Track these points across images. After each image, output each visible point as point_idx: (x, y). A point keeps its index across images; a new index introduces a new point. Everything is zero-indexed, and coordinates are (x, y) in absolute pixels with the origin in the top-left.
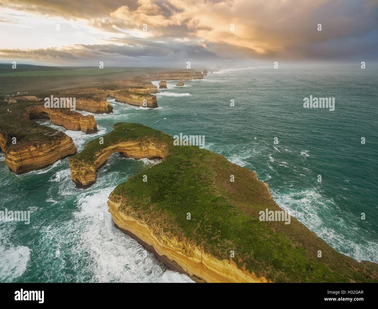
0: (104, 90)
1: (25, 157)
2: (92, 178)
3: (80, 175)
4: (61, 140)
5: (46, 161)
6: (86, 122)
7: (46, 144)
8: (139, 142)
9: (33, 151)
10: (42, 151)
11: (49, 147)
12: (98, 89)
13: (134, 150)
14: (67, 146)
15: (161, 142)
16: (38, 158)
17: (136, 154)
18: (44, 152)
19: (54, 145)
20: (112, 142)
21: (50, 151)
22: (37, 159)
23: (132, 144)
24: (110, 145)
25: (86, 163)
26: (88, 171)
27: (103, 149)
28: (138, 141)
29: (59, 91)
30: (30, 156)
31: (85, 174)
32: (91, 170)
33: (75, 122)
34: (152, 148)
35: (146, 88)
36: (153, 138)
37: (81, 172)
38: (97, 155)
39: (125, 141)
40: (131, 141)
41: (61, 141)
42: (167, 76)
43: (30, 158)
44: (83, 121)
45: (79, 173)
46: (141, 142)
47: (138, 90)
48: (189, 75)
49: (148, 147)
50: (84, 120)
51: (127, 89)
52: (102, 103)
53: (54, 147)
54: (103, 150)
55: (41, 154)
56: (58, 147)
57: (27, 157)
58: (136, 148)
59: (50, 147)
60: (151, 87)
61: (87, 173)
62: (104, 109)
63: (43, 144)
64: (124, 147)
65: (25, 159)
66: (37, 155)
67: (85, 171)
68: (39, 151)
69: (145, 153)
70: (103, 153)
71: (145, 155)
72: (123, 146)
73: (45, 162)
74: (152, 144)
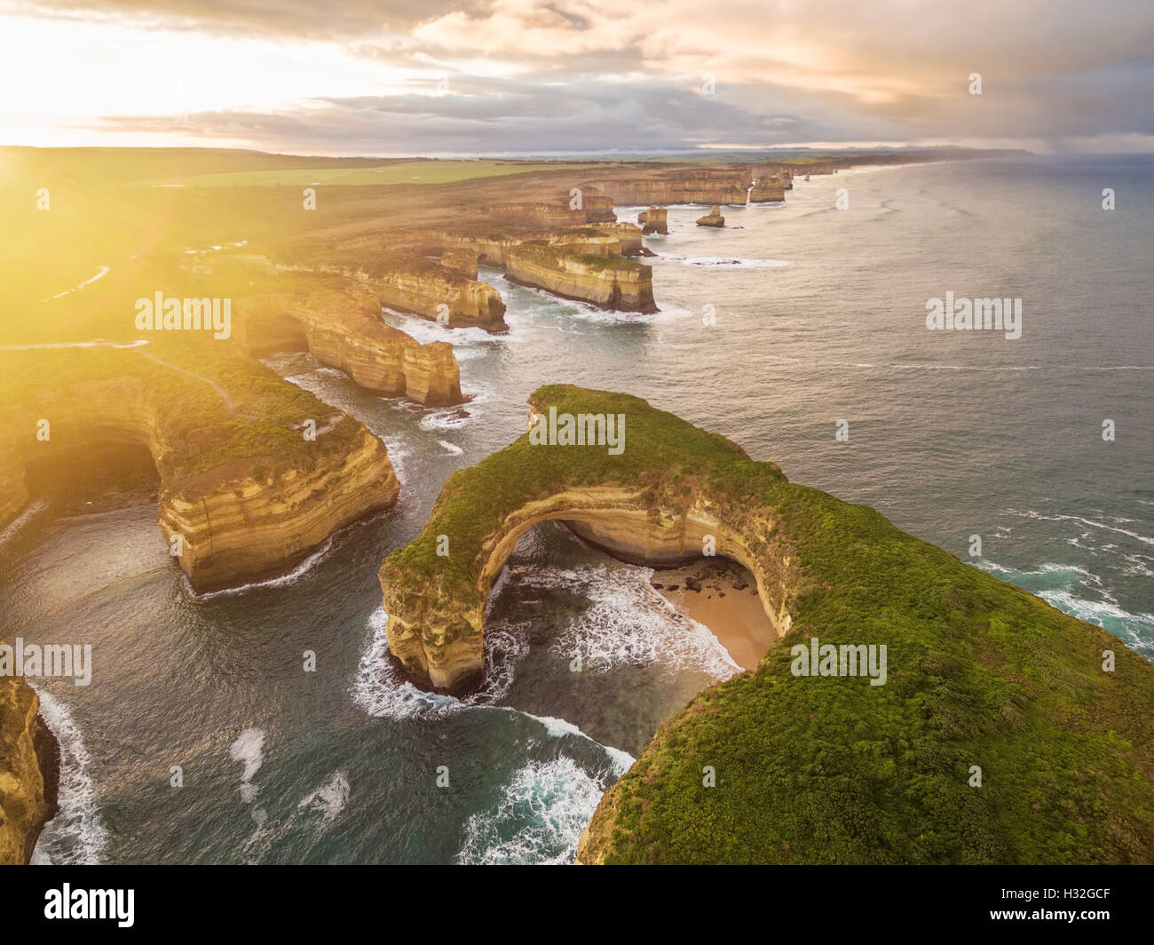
0: (468, 240)
1: (222, 521)
2: (471, 656)
3: (428, 643)
4: (348, 452)
5: (293, 537)
6: (428, 368)
7: (297, 468)
8: (646, 489)
9: (252, 499)
10: (280, 500)
11: (305, 480)
12: (450, 234)
13: (625, 518)
14: (366, 476)
15: (743, 498)
16: (268, 527)
17: (628, 534)
18: (290, 502)
19: (324, 473)
20: (543, 487)
21: (308, 498)
22: (266, 529)
23: (620, 495)
24: (535, 497)
25: (451, 595)
26: (458, 628)
27: (506, 514)
28: (644, 486)
29: (335, 239)
30: (241, 517)
31: (448, 640)
32: (469, 624)
33: (388, 363)
34: (700, 520)
35: (607, 236)
36: (707, 477)
37: (429, 629)
38: (488, 545)
39: (593, 482)
40: (618, 483)
41: (348, 457)
42: (662, 192)
43: (240, 525)
44: (415, 364)
45: (419, 631)
46: (656, 486)
47: (580, 241)
48: (738, 186)
49: (685, 514)
50: (419, 361)
51: (542, 236)
52: (470, 289)
53: (325, 478)
54: (509, 517)
55: (279, 509)
56: (339, 479)
57: (230, 520)
58: (632, 512)
59: (310, 482)
60: (622, 231)
61: (455, 634)
62: (477, 310)
63: (285, 469)
64: (587, 504)
65: (222, 529)
66: (263, 512)
67: (444, 627)
68: (271, 499)
69: (668, 536)
70: (508, 529)
71: (667, 544)
72: (581, 503)
73: (289, 541)
74: (702, 501)
